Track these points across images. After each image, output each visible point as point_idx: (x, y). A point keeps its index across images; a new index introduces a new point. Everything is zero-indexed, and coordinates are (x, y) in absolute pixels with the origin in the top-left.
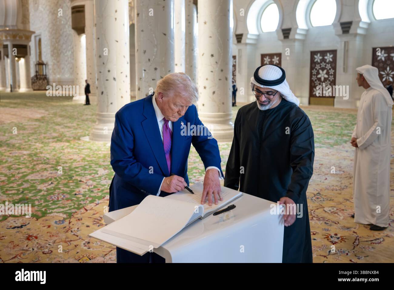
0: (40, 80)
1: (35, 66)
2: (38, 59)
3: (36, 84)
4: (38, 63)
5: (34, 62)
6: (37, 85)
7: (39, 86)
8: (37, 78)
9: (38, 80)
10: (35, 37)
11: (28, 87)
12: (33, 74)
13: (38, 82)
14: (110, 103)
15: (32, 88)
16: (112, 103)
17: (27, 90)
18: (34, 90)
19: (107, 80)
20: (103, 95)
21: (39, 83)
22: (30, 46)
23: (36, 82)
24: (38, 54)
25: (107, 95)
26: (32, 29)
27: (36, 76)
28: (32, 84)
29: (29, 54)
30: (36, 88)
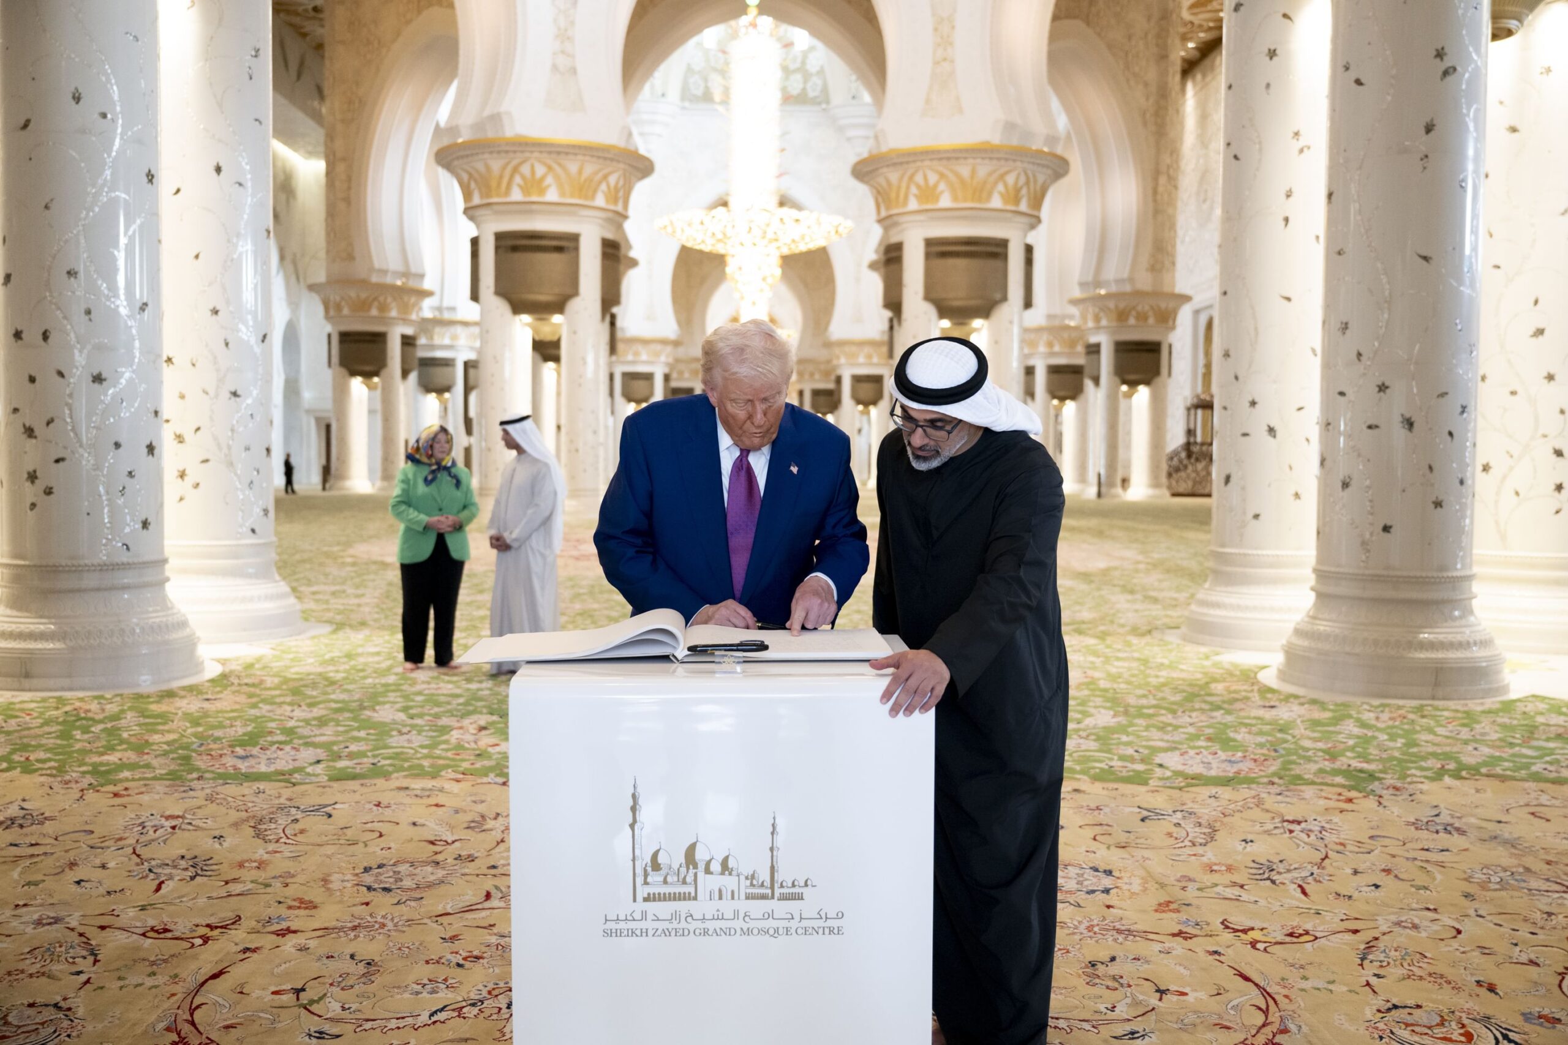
0: (1197, 460)
1: (1186, 412)
2: (1199, 389)
3: (1183, 474)
4: (1195, 401)
5: (1185, 398)
6: (1188, 476)
7: (1195, 483)
8: (1190, 455)
9: (1193, 460)
10: (1197, 312)
11: (1155, 484)
12: (1176, 438)
13: (1190, 468)
14: (1250, 515)
15: (1169, 487)
16: (1256, 516)
17: (1150, 492)
18: (1175, 495)
19: (1245, 435)
20: (1230, 484)
21: (1196, 471)
22: (1170, 346)
23: (1186, 467)
24: (1201, 370)
25: (1243, 488)
26: (1181, 288)
27: (1188, 446)
28: (1170, 475)
29: (1164, 370)
30: (1181, 489)
